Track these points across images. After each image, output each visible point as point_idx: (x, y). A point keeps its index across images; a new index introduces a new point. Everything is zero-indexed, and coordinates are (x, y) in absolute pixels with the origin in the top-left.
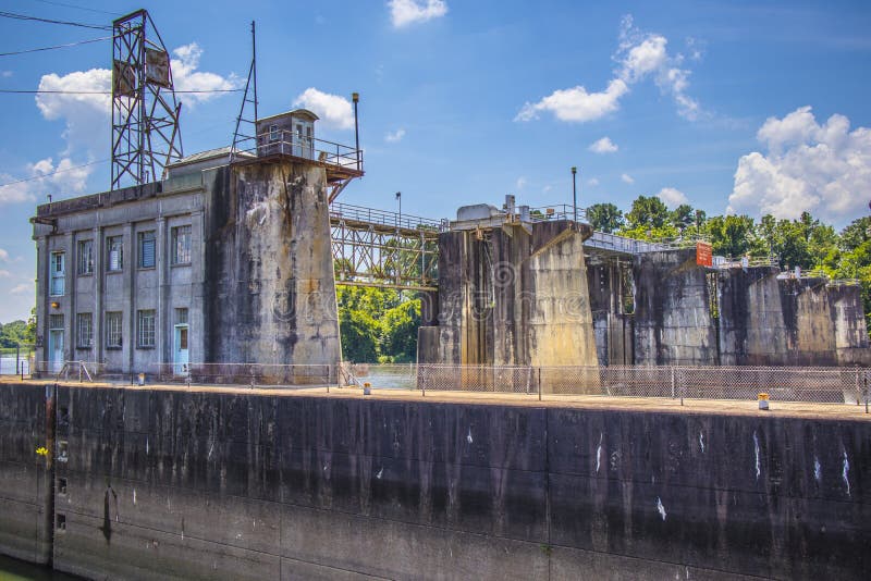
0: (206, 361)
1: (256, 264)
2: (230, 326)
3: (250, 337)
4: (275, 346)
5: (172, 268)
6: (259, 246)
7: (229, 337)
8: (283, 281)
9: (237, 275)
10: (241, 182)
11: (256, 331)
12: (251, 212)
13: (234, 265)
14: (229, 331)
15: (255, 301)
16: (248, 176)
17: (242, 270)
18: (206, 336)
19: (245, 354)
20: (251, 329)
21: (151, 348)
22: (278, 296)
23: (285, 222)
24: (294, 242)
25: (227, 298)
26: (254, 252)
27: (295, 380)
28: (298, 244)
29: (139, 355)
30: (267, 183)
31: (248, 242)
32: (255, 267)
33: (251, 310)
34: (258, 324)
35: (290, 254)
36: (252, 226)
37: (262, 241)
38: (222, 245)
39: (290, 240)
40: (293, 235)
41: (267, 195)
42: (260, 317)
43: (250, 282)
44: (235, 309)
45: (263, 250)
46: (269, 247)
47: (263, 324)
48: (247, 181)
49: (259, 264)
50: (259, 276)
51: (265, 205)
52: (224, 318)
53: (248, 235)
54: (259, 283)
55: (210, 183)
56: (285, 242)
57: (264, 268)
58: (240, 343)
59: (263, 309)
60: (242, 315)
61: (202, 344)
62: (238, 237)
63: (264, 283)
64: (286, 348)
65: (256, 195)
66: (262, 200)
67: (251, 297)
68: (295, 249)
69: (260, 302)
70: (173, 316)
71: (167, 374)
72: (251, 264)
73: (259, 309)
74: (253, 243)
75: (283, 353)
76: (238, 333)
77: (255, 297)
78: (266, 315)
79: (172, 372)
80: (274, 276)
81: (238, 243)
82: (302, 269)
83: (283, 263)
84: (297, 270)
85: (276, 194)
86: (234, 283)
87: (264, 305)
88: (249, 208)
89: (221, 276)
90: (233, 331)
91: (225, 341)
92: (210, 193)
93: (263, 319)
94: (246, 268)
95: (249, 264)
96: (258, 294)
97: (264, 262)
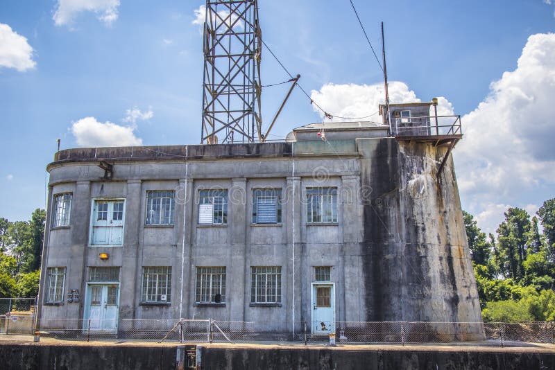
0: (369, 319)
1: (420, 229)
2: (400, 285)
3: (422, 297)
4: (445, 306)
5: (308, 226)
6: (422, 213)
7: (400, 296)
8: (443, 246)
9: (404, 238)
10: (402, 154)
11: (427, 291)
12: (412, 182)
13: (400, 228)
14: (400, 290)
15: (423, 264)
16: (407, 149)
17: (408, 233)
18: (368, 295)
19: (419, 313)
20: (422, 288)
21: (275, 306)
22: (441, 259)
23: (438, 194)
24: (445, 212)
25: (395, 259)
26: (418, 218)
27: (461, 337)
28: (448, 214)
29: (254, 313)
30: (422, 158)
31: (412, 208)
32: (420, 231)
33: (420, 271)
34: (429, 284)
35: (444, 223)
36: (414, 195)
37: (424, 208)
38: (385, 209)
39: (443, 210)
40: (445, 206)
41: (423, 169)
42: (430, 278)
43: (417, 244)
44: (405, 269)
45: (426, 216)
46: (429, 214)
47: (432, 285)
48: (407, 154)
49: (424, 229)
50: (424, 240)
51: (422, 177)
52: (393, 278)
53: (411, 202)
54: (425, 246)
55: (369, 150)
56: (440, 212)
57: (427, 232)
58: (412, 303)
59: (431, 270)
60: (413, 276)
61: (363, 303)
62: (402, 203)
63: (429, 246)
64: (453, 307)
65: (415, 168)
66: (420, 173)
67: (420, 259)
68: (447, 218)
69: (427, 264)
70: (311, 273)
71: (303, 332)
72: (416, 228)
73: (428, 269)
74: (416, 210)
75: (451, 312)
76: (409, 293)
77: (424, 259)
78: (434, 277)
79: (309, 331)
80: (435, 241)
81: (402, 208)
82: (453, 236)
83: (440, 229)
84: (451, 237)
85: (429, 169)
86: (401, 246)
87: (431, 266)
88: (409, 178)
89: (387, 237)
90: (404, 290)
91: (395, 300)
92: (369, 161)
93: (432, 280)
94: (412, 231)
95: (415, 229)
96: (426, 257)
97: (427, 228)
